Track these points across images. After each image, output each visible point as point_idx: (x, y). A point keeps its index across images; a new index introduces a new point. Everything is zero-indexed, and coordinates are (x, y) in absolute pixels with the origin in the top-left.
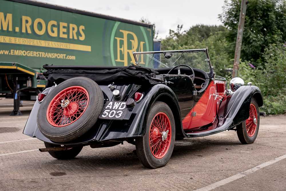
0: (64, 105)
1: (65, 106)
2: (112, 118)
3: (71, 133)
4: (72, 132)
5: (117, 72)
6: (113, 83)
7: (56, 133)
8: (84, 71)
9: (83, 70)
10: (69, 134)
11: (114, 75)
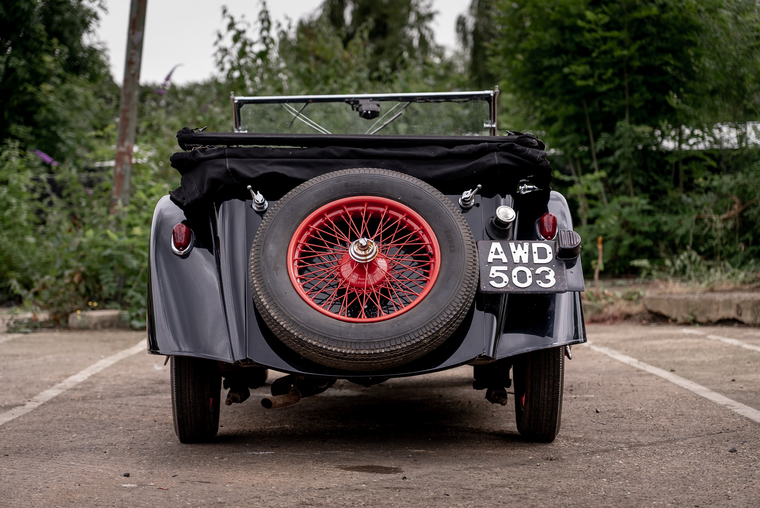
0: (366, 256)
1: (368, 257)
2: (526, 290)
3: (426, 338)
4: (426, 336)
5: (483, 152)
6: (479, 186)
7: (369, 343)
8: (352, 151)
9: (346, 149)
10: (417, 343)
11: (477, 161)
